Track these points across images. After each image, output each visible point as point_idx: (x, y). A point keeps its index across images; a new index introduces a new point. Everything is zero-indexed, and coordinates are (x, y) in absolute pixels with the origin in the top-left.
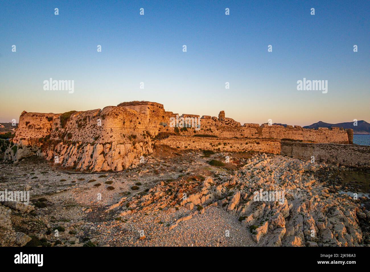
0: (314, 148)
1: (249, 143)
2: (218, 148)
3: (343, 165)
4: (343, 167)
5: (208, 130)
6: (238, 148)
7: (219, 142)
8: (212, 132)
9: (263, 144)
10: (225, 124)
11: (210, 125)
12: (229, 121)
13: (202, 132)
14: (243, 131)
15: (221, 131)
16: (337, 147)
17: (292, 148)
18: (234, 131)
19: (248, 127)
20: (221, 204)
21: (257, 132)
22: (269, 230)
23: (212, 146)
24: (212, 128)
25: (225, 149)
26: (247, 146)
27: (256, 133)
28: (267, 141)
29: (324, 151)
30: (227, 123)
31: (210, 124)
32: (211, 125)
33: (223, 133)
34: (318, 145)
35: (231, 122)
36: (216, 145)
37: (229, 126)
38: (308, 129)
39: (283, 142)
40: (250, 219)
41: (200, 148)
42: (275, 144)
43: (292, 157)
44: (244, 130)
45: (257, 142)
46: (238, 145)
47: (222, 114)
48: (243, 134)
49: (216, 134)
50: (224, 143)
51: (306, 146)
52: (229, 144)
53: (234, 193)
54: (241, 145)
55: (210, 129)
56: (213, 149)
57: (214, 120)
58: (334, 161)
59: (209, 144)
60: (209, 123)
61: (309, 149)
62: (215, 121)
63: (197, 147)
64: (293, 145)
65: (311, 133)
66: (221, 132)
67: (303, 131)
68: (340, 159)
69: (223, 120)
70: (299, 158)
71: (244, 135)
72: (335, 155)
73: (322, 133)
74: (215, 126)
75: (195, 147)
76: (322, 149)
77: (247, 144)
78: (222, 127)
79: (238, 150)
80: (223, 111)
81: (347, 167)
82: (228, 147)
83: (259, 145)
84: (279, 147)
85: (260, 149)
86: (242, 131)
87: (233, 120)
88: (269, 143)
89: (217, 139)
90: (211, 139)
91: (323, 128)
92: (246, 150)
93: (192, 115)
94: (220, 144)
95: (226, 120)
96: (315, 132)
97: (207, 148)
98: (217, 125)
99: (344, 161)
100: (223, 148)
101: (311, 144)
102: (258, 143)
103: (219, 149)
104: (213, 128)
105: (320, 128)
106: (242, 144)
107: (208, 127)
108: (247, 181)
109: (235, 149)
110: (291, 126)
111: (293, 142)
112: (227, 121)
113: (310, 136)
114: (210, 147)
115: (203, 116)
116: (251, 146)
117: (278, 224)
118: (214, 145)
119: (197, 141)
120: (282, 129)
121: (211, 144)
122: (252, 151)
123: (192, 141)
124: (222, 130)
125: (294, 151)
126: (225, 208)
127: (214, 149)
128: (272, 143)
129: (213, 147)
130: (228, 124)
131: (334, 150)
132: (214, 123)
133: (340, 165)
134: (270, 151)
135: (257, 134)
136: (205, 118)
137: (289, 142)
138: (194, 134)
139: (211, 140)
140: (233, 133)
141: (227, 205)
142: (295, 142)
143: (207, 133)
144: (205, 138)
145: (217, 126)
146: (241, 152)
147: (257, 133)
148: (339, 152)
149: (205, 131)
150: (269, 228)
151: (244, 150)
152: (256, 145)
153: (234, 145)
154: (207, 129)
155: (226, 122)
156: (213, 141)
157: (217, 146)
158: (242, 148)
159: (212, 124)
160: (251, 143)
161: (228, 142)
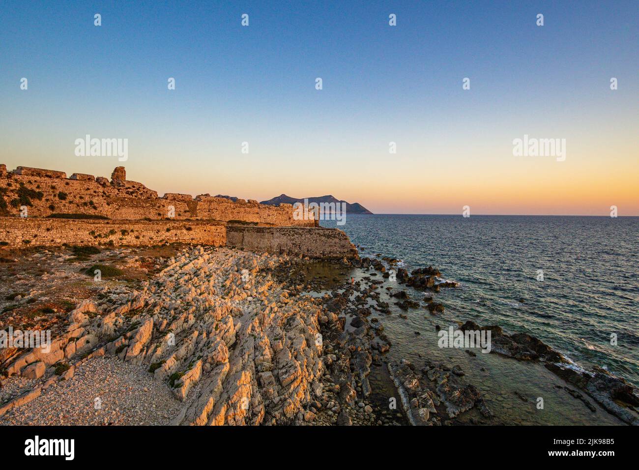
0: (273, 234)
1: (173, 229)
2: (108, 240)
3: (306, 256)
4: (306, 258)
5: (85, 204)
6: (151, 238)
7: (112, 229)
8: (95, 208)
9: (198, 231)
10: (126, 193)
11: (91, 195)
12: (134, 187)
13: (72, 208)
14: (161, 207)
15: (117, 207)
16: (300, 231)
17: (243, 235)
18: (143, 207)
19: (172, 200)
20: (113, 350)
21: (187, 209)
22: (203, 374)
23: (96, 237)
24: (95, 200)
25: (124, 242)
26: (168, 234)
27: (185, 212)
28: (204, 224)
29: (285, 237)
30: (131, 190)
31: (92, 192)
32: (95, 194)
33: (120, 211)
34: (278, 230)
35: (138, 189)
36: (103, 236)
37: (134, 197)
38: (267, 205)
39: (230, 225)
40: (171, 364)
41: (65, 241)
42: (217, 230)
43: (242, 249)
44: (164, 206)
45: (187, 226)
46: (152, 234)
47: (119, 172)
48: (161, 213)
49: (105, 213)
50: (122, 231)
51: (263, 232)
52: (132, 231)
53: (140, 323)
54: (157, 233)
55: (91, 203)
56: (97, 243)
57: (101, 184)
58: (296, 251)
59: (88, 232)
60: (88, 189)
61: (267, 235)
62: (104, 185)
63: (59, 241)
64: (244, 230)
65: (271, 211)
66: (117, 209)
67: (259, 208)
68: (304, 248)
69: (121, 184)
70: (252, 251)
71: (163, 215)
72: (298, 242)
73: (285, 212)
74: (103, 196)
75: (52, 241)
76: (283, 234)
77: (168, 230)
78: (118, 199)
79: (152, 242)
80: (123, 168)
81: (311, 258)
82: (130, 239)
83: (191, 232)
84: (224, 234)
85: (192, 239)
86: (159, 207)
87: (142, 185)
88: (208, 227)
89: (108, 223)
90: (94, 223)
91: (285, 205)
92: (167, 242)
93: (44, 170)
94: (112, 232)
95: (127, 186)
96: (276, 210)
97: (82, 242)
98: (107, 194)
99: (308, 250)
100: (121, 239)
101: (270, 228)
102: (189, 229)
103: (111, 243)
104: (98, 200)
105: (282, 204)
106: (158, 231)
107: (87, 199)
108: (166, 298)
109: (145, 240)
110: (243, 200)
111: (245, 226)
112: (129, 188)
113: (269, 215)
114: (90, 240)
115: (74, 175)
116: (176, 235)
117: (218, 359)
118: (100, 236)
119: (57, 229)
120: (229, 205)
121: (93, 233)
122: (177, 243)
123: (43, 227)
124: (118, 205)
125: (246, 239)
126: (122, 355)
127: (100, 244)
128: (213, 227)
129: (98, 239)
130: (132, 193)
131: (297, 236)
132: (101, 189)
133: (304, 256)
134: (208, 241)
135: (187, 213)
136: (78, 178)
137: (239, 226)
138: (49, 212)
139: (92, 225)
140: (142, 211)
141: (126, 349)
142: (248, 226)
143: (82, 210)
144: (77, 220)
145: (108, 196)
146: (158, 245)
147: (188, 211)
148: (303, 238)
149: (78, 206)
150: (203, 371)
151: (163, 243)
152: (185, 231)
153: (144, 233)
154: (83, 201)
155: (128, 190)
156: (97, 228)
157: (106, 236)
158: (159, 239)
159: (95, 192)
160: (178, 228)
161: (132, 227)
